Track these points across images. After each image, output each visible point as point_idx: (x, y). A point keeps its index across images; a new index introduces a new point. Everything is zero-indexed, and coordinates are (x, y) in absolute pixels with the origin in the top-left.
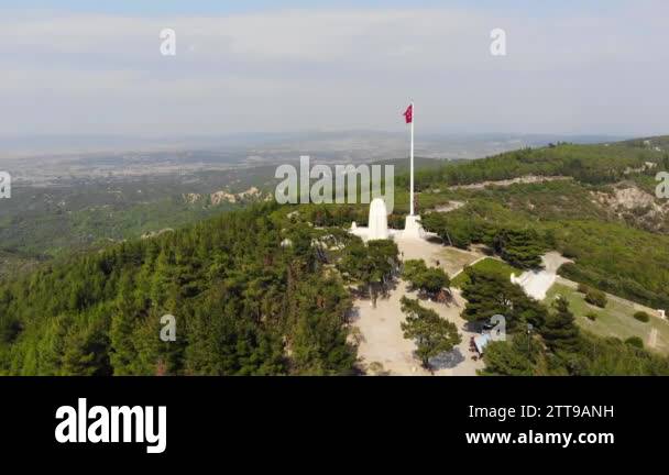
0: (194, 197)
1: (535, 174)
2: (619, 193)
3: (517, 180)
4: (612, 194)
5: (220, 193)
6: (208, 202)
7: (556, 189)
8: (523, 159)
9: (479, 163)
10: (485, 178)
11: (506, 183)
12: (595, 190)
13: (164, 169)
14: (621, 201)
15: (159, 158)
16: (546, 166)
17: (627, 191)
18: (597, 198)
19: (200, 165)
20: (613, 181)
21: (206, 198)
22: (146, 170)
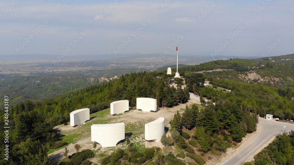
0: (92, 79)
1: (221, 68)
2: (249, 75)
3: (214, 70)
4: (247, 75)
5: (102, 78)
6: (98, 81)
7: (227, 73)
8: (217, 63)
9: (202, 65)
10: (204, 70)
11: (211, 71)
12: (241, 74)
13: (75, 69)
14: (250, 77)
15: (72, 64)
16: (225, 66)
17: (252, 74)
18: (241, 76)
19: (90, 68)
20: (248, 70)
21: (97, 80)
22: (68, 69)
